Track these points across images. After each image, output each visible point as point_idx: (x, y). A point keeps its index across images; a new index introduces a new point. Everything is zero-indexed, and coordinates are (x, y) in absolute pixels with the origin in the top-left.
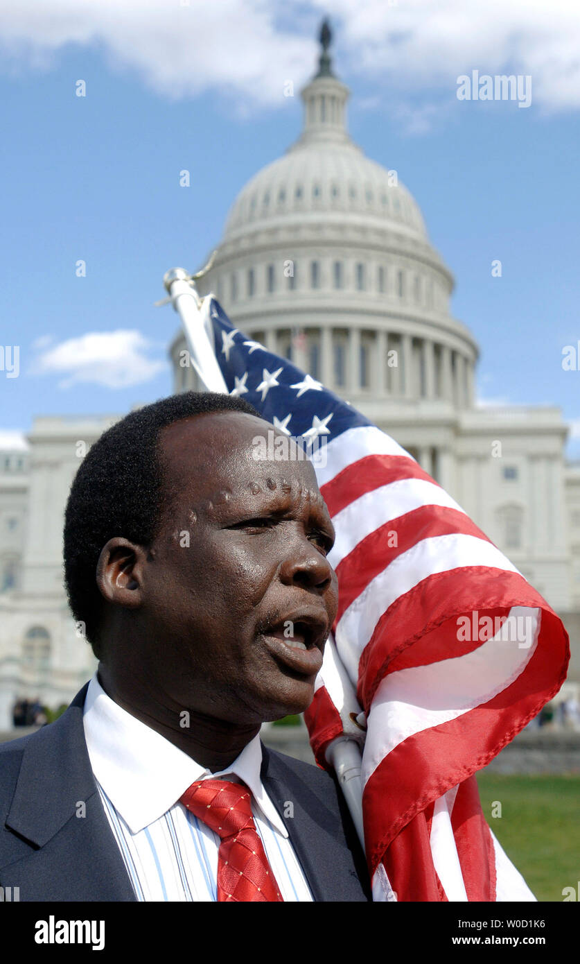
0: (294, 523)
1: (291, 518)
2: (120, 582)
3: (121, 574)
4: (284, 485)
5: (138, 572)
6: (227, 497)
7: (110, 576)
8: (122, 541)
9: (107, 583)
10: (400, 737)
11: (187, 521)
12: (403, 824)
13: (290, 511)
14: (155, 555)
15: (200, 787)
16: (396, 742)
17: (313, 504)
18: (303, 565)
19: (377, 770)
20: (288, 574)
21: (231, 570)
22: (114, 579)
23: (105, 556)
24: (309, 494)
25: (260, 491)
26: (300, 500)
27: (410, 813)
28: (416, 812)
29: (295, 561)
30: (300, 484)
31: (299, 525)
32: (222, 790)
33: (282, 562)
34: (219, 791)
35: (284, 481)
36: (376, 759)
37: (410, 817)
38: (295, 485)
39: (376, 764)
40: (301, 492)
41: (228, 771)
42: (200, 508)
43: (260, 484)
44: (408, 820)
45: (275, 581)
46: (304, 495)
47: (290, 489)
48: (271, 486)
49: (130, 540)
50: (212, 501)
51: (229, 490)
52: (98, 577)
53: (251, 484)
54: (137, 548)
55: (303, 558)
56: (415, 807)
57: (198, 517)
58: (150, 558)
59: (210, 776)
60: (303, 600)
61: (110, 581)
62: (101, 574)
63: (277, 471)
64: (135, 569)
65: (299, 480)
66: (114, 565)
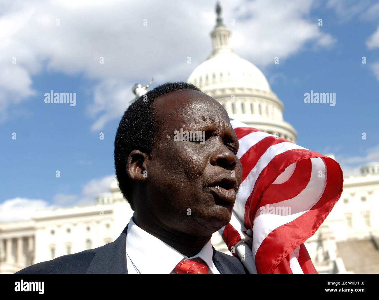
0: (217, 137)
1: (216, 135)
2: (138, 171)
3: (138, 167)
4: (211, 119)
5: (144, 165)
6: (183, 126)
7: (133, 169)
8: (138, 152)
9: (132, 172)
10: (270, 230)
11: (165, 138)
12: (277, 264)
13: (214, 131)
14: (152, 156)
15: (183, 263)
16: (268, 233)
17: (226, 128)
18: (221, 156)
19: (261, 246)
20: (214, 160)
21: (186, 159)
22: (135, 170)
23: (130, 159)
24: (224, 123)
25: (199, 122)
26: (219, 126)
27: (280, 258)
28: (283, 258)
29: (217, 154)
30: (219, 119)
31: (219, 138)
32: (193, 264)
33: (211, 155)
34: (192, 265)
35: (211, 117)
36: (259, 241)
37: (280, 260)
38: (217, 120)
39: (260, 243)
40: (220, 123)
41: (196, 256)
42: (171, 132)
43: (198, 119)
44: (280, 262)
45: (209, 163)
46: (221, 124)
47: (214, 121)
48: (204, 119)
49: (141, 151)
50: (176, 128)
51: (184, 123)
52: (127, 169)
53: (195, 119)
54: (144, 154)
55: (221, 152)
56: (282, 256)
57: (170, 136)
58: (150, 158)
59: (188, 259)
60: (223, 172)
61: (133, 170)
62: (128, 168)
63: (207, 113)
64: (143, 164)
65: (219, 117)
66: (134, 164)
